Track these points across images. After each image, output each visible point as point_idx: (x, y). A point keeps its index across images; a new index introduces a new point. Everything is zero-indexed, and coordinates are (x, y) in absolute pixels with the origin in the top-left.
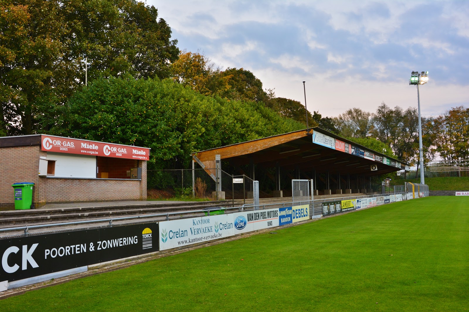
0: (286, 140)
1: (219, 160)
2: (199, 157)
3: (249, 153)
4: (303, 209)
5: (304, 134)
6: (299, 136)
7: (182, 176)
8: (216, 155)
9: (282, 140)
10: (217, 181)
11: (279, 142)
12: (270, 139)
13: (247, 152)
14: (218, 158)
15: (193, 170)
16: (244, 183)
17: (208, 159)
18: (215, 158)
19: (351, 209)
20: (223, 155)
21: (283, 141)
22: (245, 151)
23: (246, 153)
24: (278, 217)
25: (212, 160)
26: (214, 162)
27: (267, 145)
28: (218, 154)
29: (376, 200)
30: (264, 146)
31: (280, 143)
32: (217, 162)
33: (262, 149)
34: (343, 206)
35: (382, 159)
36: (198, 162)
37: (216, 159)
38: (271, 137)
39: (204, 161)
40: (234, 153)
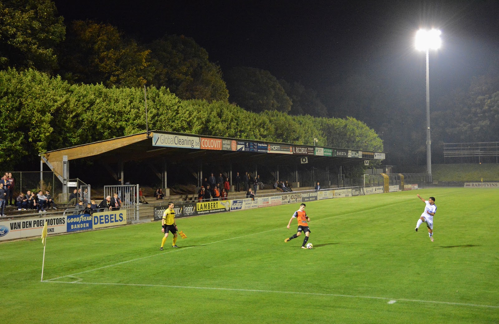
0: (128, 142)
1: (66, 161)
2: (48, 158)
3: (94, 154)
4: (114, 215)
5: (145, 137)
6: (140, 139)
7: (20, 178)
8: (63, 156)
9: (124, 143)
10: (64, 182)
11: (122, 144)
12: (114, 141)
13: (93, 153)
14: (66, 159)
15: (41, 173)
16: (78, 186)
17: (56, 160)
18: (62, 159)
19: (218, 210)
20: (70, 156)
21: (126, 143)
22: (90, 153)
23: (92, 155)
24: (66, 224)
25: (60, 161)
26: (61, 163)
27: (111, 147)
28: (65, 155)
29: (281, 199)
30: (108, 148)
31: (123, 146)
32: (65, 163)
33: (107, 151)
34: (200, 208)
35: (313, 151)
36: (46, 163)
37: (64, 161)
38: (114, 139)
39: (53, 162)
40: (80, 155)
